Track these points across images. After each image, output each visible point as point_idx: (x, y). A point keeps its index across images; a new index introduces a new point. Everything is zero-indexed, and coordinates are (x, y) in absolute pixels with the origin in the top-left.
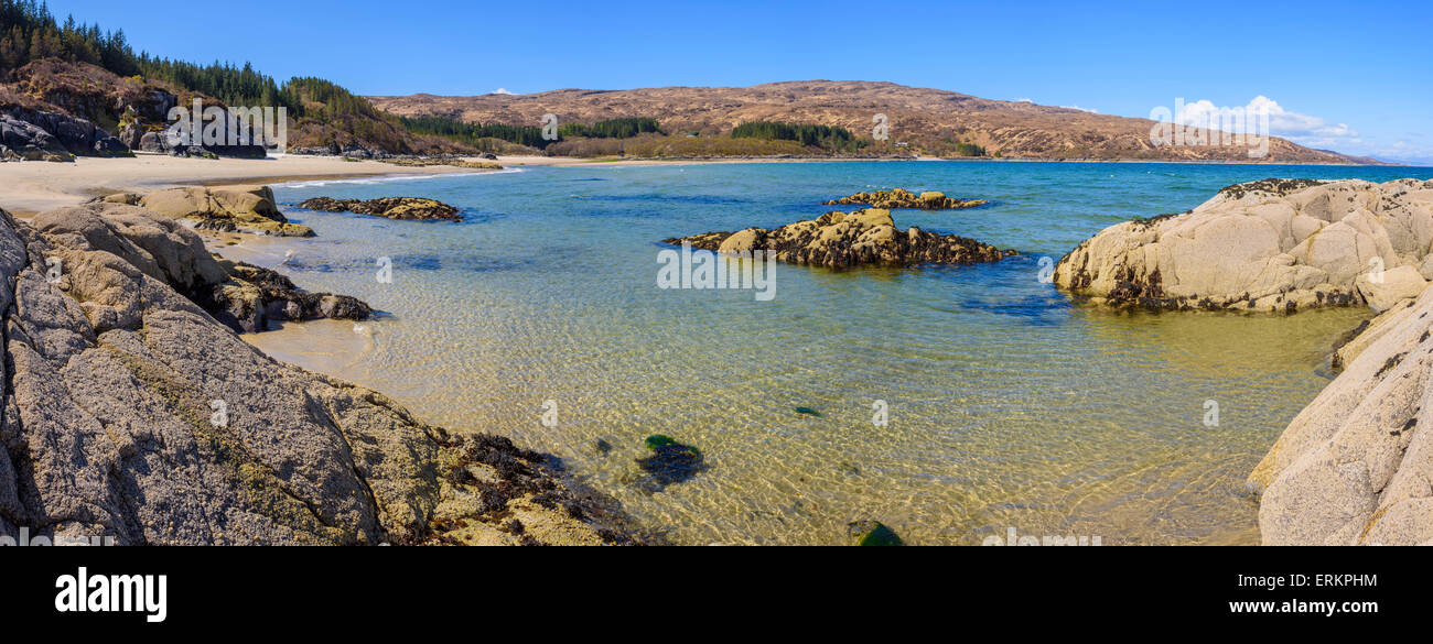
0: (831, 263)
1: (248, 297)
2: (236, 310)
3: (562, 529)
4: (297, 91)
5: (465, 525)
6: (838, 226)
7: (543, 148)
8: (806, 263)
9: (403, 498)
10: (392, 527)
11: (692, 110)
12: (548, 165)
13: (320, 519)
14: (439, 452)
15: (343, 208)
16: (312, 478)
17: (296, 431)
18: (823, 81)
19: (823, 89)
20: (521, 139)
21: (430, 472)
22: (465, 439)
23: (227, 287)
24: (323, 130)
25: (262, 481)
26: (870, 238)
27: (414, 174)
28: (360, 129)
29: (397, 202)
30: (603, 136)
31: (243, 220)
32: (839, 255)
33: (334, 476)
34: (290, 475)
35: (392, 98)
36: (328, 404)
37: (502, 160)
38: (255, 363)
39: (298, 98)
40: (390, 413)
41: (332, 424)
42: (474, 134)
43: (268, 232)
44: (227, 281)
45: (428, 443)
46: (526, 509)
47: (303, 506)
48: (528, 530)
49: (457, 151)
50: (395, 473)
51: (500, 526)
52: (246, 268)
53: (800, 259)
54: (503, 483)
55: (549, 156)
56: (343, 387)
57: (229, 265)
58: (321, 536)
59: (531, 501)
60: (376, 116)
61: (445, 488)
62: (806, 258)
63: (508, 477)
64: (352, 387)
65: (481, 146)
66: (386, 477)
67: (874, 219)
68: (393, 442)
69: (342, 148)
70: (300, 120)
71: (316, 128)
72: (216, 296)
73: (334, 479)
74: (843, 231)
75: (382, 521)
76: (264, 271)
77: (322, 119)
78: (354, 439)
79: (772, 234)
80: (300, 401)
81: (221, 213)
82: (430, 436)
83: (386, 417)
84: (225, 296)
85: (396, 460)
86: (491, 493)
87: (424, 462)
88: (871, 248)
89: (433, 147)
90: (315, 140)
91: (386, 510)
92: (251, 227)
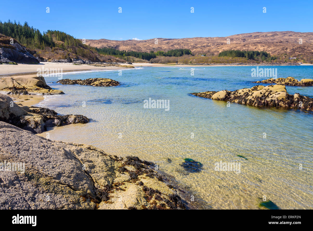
0: (256, 105)
1: (37, 119)
2: (32, 125)
3: (156, 184)
4: (51, 36)
5: (124, 184)
6: (261, 91)
7: (149, 60)
8: (245, 104)
9: (103, 178)
10: (100, 187)
11: (204, 46)
12: (151, 66)
13: (73, 189)
14: (115, 163)
15: (75, 83)
16: (69, 177)
17: (61, 163)
18: (259, 32)
19: (259, 36)
20: (141, 57)
21: (112, 169)
22: (124, 158)
23: (26, 117)
24: (64, 52)
25: (49, 182)
26: (275, 97)
27: (101, 70)
28: (79, 52)
29: (96, 80)
30: (170, 56)
31: (31, 90)
32: (260, 102)
33: (78, 175)
34: (60, 178)
35: (91, 40)
36: (73, 152)
37: (134, 64)
38: (42, 142)
39: (52, 39)
40: (97, 152)
41: (75, 158)
42: (124, 55)
43: (43, 94)
44: (26, 114)
45: (111, 160)
46: (144, 178)
47: (66, 187)
48: (145, 184)
49: (118, 61)
50: (100, 171)
51: (136, 183)
52: (35, 109)
53: (243, 103)
54: (137, 171)
55: (151, 63)
56: (79, 146)
57: (26, 108)
58: (74, 194)
59: (146, 176)
60: (85, 47)
61: (117, 173)
62: (246, 103)
63: (138, 169)
64: (82, 145)
65: (127, 59)
66: (96, 172)
67: (277, 89)
68: (99, 161)
69: (73, 60)
70: (53, 48)
71: (61, 52)
72: (22, 121)
73: (77, 176)
74: (263, 93)
75: (96, 186)
76: (43, 109)
77: (63, 48)
78: (84, 162)
79: (232, 93)
80: (63, 152)
81: (20, 87)
82: (112, 158)
83: (96, 154)
84: (26, 121)
85: (100, 167)
86: (133, 174)
87: (110, 166)
88: (275, 101)
89: (108, 59)
90: (61, 56)
91: (97, 183)
92: (35, 92)
